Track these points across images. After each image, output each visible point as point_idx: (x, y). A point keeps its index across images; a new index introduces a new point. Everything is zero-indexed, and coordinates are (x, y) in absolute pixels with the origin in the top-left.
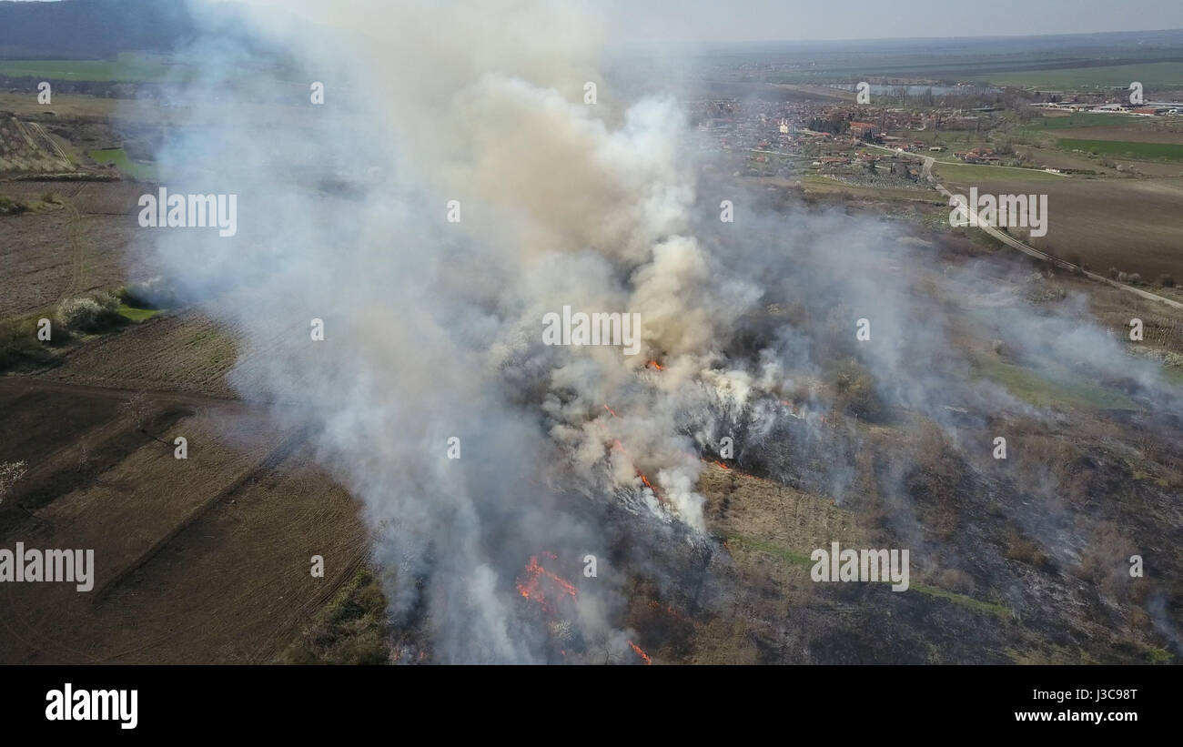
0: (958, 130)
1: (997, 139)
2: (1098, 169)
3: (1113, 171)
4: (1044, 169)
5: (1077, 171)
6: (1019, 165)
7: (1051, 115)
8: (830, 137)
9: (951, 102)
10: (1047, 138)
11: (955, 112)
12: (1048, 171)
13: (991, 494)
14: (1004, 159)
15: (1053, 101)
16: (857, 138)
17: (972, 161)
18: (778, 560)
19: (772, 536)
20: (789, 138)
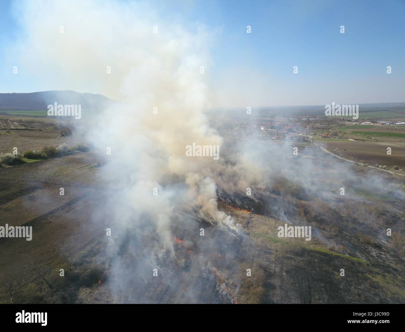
0: (319, 129)
1: (331, 131)
2: (366, 139)
3: (371, 140)
4: (349, 139)
5: (359, 140)
6: (340, 138)
7: (348, 125)
8: (277, 131)
9: (316, 122)
10: (348, 131)
11: (317, 124)
12: (350, 140)
13: (350, 223)
14: (335, 136)
15: (349, 121)
16: (286, 131)
17: (325, 137)
18: (270, 241)
19: (267, 233)
20: (264, 131)
